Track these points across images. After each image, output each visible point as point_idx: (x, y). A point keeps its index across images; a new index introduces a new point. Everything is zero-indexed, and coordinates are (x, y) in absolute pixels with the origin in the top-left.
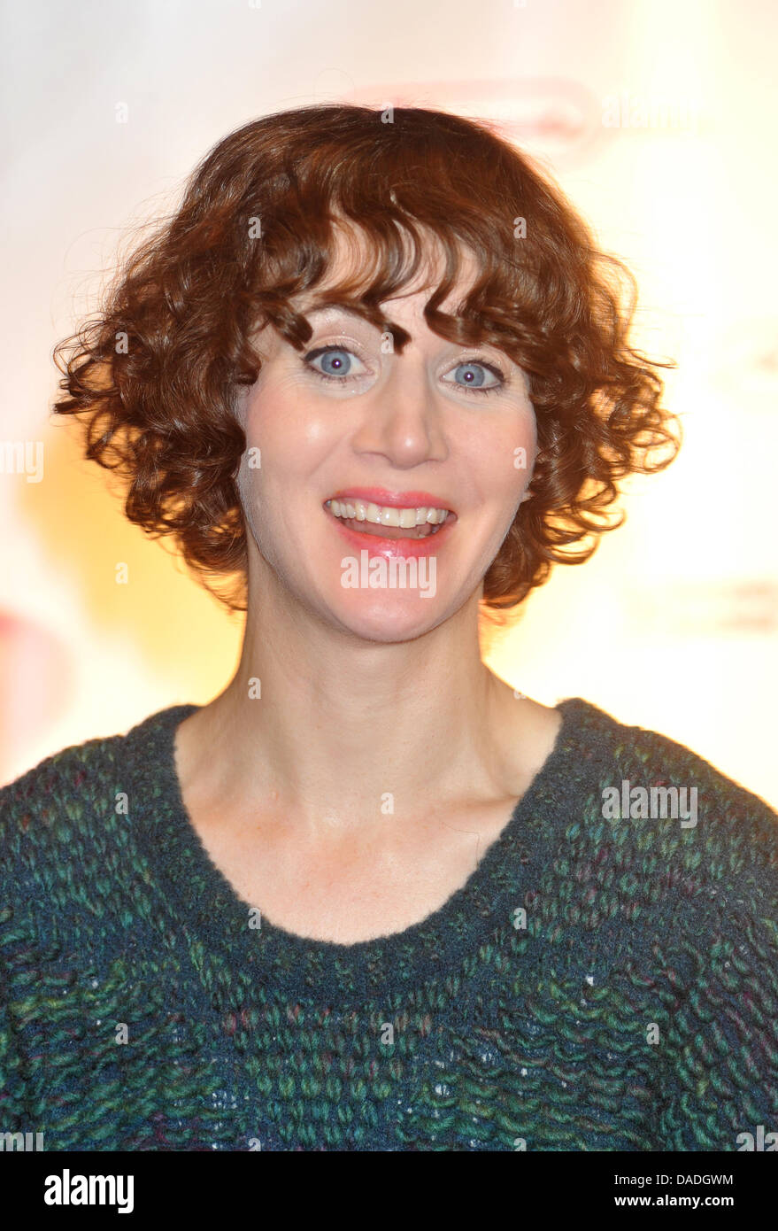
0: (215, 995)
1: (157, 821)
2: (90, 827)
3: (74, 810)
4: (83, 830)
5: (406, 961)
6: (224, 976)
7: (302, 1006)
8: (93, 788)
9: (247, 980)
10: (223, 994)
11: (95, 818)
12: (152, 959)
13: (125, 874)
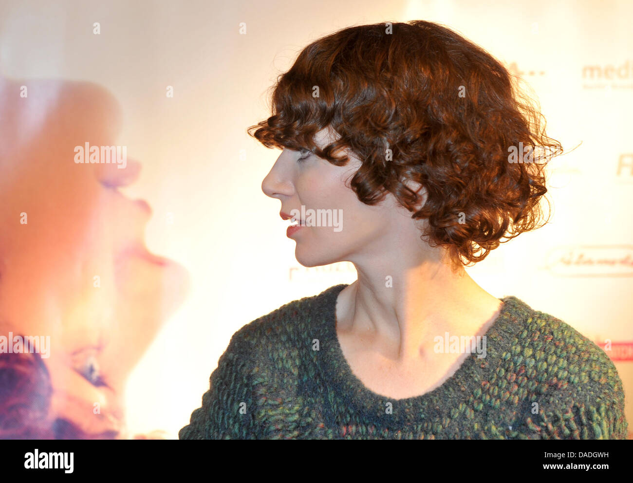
0: (337, 417)
1: (322, 335)
2: (296, 335)
3: (290, 327)
4: (292, 336)
5: (424, 409)
6: (341, 409)
7: (375, 426)
8: (299, 318)
9: (352, 411)
10: (341, 417)
11: (298, 332)
12: (313, 397)
13: (308, 358)
